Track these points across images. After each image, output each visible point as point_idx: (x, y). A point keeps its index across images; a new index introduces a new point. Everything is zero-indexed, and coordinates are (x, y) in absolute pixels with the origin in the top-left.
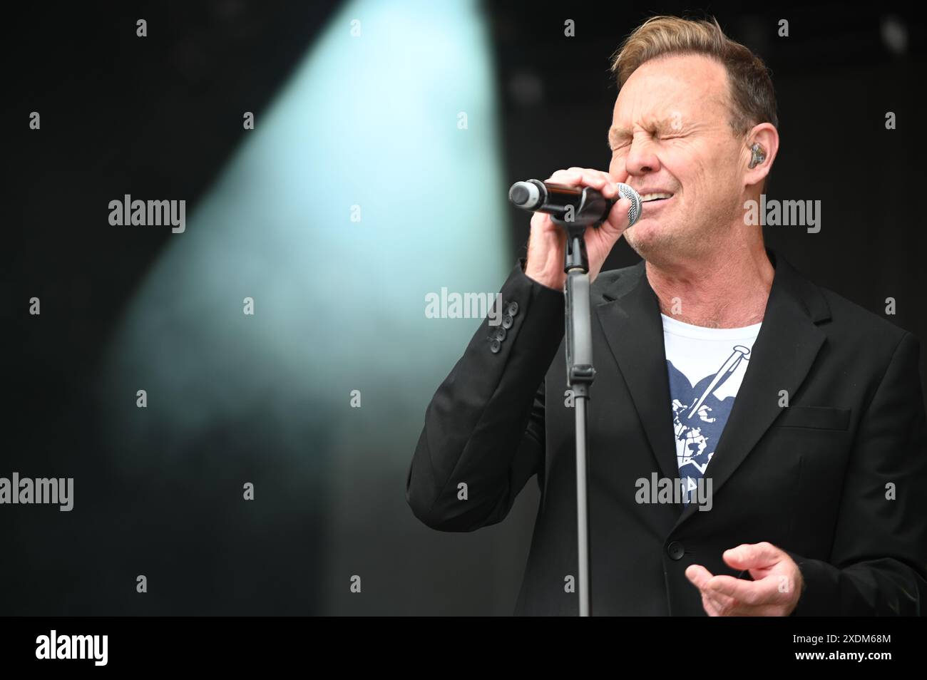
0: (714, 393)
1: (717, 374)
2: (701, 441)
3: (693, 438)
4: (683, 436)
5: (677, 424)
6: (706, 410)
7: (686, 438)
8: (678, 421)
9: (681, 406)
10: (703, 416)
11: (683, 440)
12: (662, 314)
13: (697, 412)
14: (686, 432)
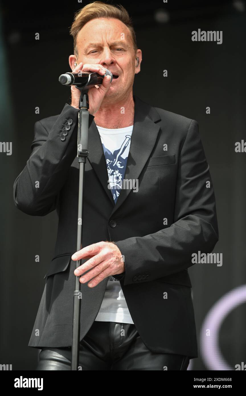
0: (121, 156)
1: (120, 149)
2: (120, 176)
3: (116, 174)
4: (112, 174)
5: (109, 169)
6: (119, 163)
7: (113, 175)
8: (109, 168)
9: (110, 161)
10: (119, 165)
11: (112, 176)
12: (97, 126)
13: (116, 164)
14: (113, 172)
